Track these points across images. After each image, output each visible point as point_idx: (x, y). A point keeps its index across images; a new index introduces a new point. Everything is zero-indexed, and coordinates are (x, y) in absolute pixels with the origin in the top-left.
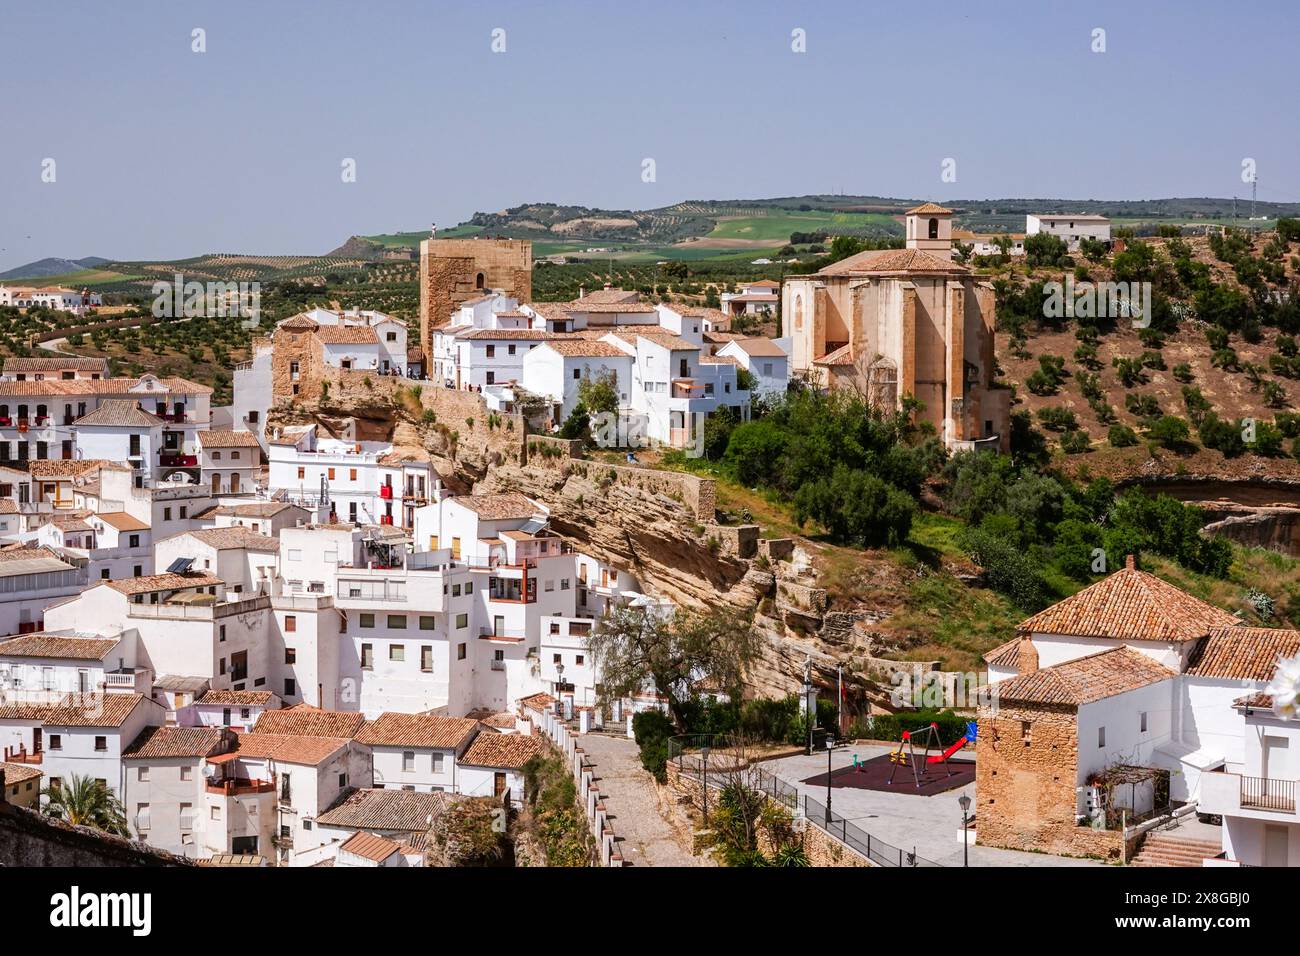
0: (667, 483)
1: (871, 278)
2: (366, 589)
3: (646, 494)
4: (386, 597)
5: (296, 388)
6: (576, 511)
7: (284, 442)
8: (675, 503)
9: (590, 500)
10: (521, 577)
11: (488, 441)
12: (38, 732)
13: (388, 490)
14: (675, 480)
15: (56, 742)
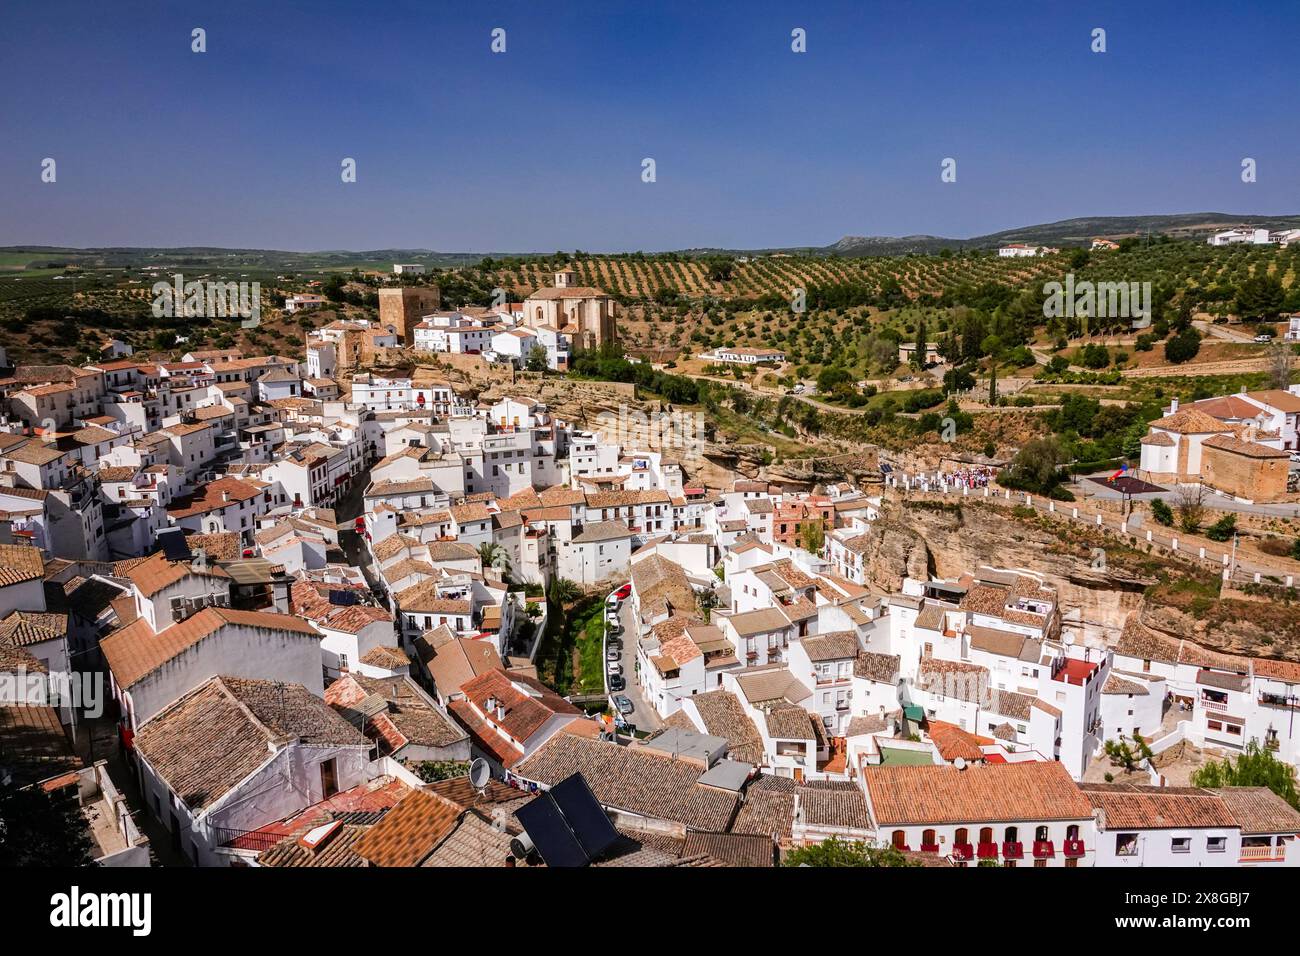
0: (607, 386)
1: (582, 299)
2: (497, 443)
3: (594, 391)
4: (506, 445)
5: (357, 357)
6: (553, 401)
7: (358, 381)
8: (612, 393)
9: (563, 395)
10: (551, 430)
11: (488, 375)
12: (442, 527)
13: (421, 398)
14: (613, 384)
15: (463, 530)
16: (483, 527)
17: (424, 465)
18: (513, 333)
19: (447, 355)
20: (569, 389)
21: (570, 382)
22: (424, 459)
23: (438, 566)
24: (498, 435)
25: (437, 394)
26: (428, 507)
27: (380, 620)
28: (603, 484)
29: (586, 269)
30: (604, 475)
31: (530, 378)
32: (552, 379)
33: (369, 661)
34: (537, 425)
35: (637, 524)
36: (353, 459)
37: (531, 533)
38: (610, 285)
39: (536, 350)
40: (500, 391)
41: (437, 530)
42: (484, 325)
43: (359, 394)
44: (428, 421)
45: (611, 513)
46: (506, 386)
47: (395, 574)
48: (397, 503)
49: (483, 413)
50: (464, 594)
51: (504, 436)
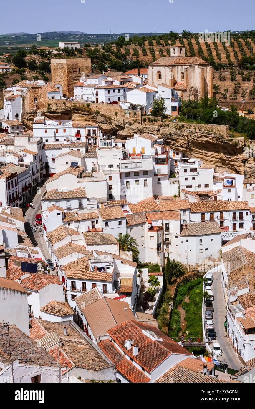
0: (206, 127)
1: (189, 65)
2: (130, 166)
3: (197, 130)
4: (136, 167)
5: (36, 106)
6: (168, 137)
7: (37, 122)
8: (211, 132)
9: (175, 133)
10: (166, 157)
11: (123, 118)
12: (93, 222)
13: (78, 134)
14: (209, 126)
15: (106, 225)
16: (120, 223)
17: (80, 180)
18: (141, 90)
19: (95, 105)
20: (179, 129)
21: (180, 123)
22: (80, 176)
23: (90, 249)
24: (130, 161)
25: (89, 131)
26: (83, 208)
27: (54, 283)
28: (204, 196)
29: (190, 44)
30: (203, 190)
31: (152, 121)
32: (167, 122)
33: (47, 310)
34: (156, 154)
35: (226, 224)
36: (33, 174)
37: (151, 229)
38: (206, 54)
39: (156, 102)
40: (132, 129)
41: (89, 223)
42: (121, 83)
43: (38, 132)
44: (83, 150)
45: (208, 216)
46: (135, 126)
47: (61, 253)
48: (63, 205)
49: (120, 145)
50: (108, 268)
51: (134, 161)
